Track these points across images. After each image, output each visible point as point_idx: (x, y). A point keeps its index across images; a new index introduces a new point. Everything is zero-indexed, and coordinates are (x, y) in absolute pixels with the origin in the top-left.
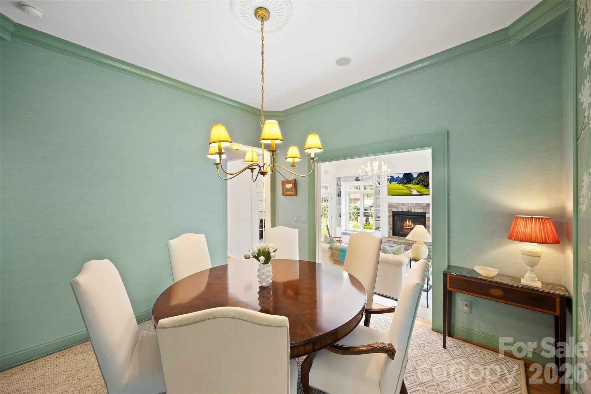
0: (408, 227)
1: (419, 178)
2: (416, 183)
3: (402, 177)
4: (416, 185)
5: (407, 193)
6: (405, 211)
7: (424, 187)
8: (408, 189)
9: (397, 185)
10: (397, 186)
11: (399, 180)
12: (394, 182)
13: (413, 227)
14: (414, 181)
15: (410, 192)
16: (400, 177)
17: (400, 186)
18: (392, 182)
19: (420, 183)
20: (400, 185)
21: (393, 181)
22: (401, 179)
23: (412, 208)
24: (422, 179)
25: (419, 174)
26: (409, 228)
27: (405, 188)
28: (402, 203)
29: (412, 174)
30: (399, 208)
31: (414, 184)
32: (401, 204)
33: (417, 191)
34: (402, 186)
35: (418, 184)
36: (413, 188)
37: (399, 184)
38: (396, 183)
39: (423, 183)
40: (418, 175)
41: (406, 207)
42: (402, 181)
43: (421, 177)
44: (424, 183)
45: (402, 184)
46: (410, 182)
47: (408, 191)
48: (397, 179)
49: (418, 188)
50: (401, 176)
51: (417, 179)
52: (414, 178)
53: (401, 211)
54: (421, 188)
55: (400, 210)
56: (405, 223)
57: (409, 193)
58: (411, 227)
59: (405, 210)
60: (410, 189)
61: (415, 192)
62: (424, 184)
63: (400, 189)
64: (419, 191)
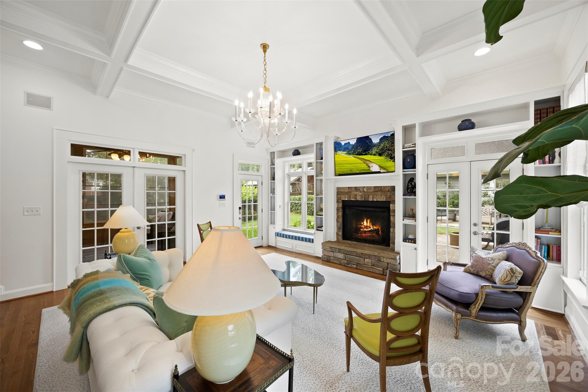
0: (366, 228)
1: (382, 145)
2: (377, 153)
3: (354, 144)
4: (378, 156)
5: (363, 170)
6: (360, 200)
7: (390, 159)
8: (365, 163)
9: (347, 156)
10: (347, 158)
11: (350, 148)
12: (341, 152)
13: (372, 228)
14: (375, 150)
15: (368, 168)
16: (351, 143)
17: (352, 158)
18: (339, 152)
19: (384, 152)
20: (351, 156)
21: (340, 150)
22: (353, 146)
23: (369, 195)
24: (387, 147)
25: (382, 138)
26: (367, 230)
27: (360, 161)
28: (355, 187)
29: (371, 139)
30: (352, 196)
31: (374, 155)
32: (353, 189)
33: (380, 166)
34: (355, 157)
35: (380, 155)
36: (372, 161)
37: (350, 154)
38: (345, 152)
39: (388, 153)
40: (380, 140)
41: (361, 194)
42: (354, 151)
43: (386, 143)
44: (390, 152)
45: (355, 155)
46: (368, 151)
47: (364, 166)
48: (347, 146)
49: (381, 161)
50: (353, 142)
51: (379, 146)
52: (375, 145)
53: (354, 201)
54: (386, 162)
55: (352, 199)
56: (362, 224)
57: (365, 169)
58: (370, 229)
59: (359, 198)
60: (368, 162)
61: (375, 168)
62: (391, 154)
63: (352, 162)
64: (383, 166)
